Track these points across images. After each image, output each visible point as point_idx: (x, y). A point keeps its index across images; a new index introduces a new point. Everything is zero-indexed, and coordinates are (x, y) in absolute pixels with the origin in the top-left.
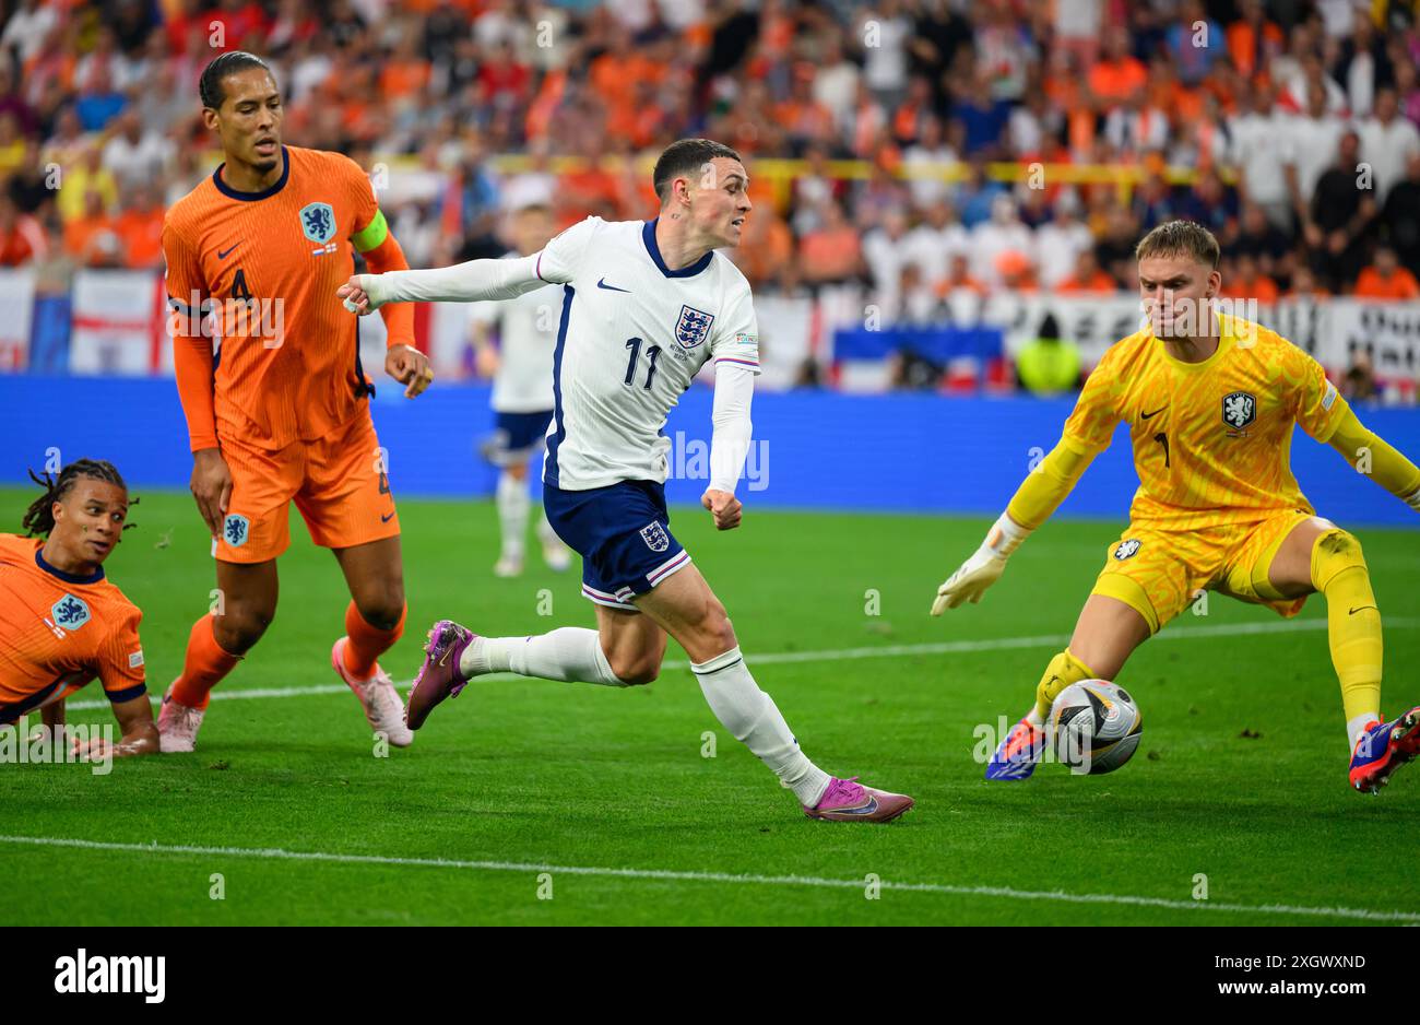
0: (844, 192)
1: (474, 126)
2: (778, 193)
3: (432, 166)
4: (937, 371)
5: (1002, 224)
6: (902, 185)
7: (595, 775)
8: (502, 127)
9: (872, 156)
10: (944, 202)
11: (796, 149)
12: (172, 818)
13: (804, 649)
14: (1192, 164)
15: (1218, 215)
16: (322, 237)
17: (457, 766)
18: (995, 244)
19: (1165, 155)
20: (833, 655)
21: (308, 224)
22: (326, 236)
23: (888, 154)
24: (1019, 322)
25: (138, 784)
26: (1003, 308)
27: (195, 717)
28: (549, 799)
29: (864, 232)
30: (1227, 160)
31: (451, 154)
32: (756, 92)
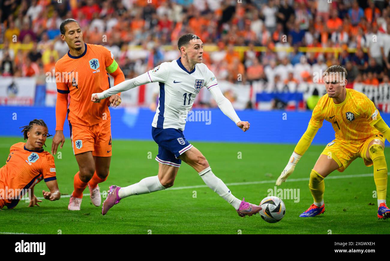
0: (259, 55)
1: (157, 38)
2: (241, 55)
3: (145, 49)
4: (285, 104)
5: (303, 64)
6: (275, 53)
7: (190, 216)
8: (165, 38)
9: (267, 45)
10: (286, 58)
11: (246, 43)
12: (74, 228)
13: (248, 181)
14: (356, 47)
15: (362, 61)
16: (95, 68)
17: (152, 214)
18: (301, 69)
19: (348, 44)
20: (256, 183)
21: (91, 64)
22: (96, 68)
23: (271, 45)
24: (308, 90)
25: (64, 219)
26: (303, 87)
27: (80, 200)
28: (178, 223)
29: (264, 66)
30: (365, 46)
31: (151, 45)
32: (235, 28)
